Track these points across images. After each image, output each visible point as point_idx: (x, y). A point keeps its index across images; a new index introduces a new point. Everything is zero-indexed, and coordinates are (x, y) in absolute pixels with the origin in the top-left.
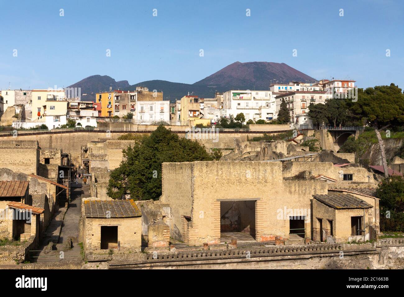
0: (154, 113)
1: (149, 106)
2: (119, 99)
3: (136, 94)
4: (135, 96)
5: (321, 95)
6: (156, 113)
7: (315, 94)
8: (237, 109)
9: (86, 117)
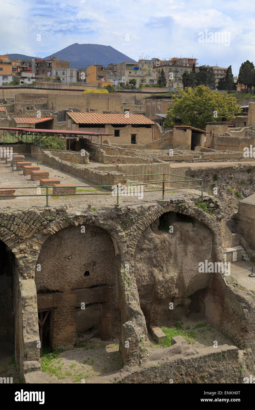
0: (65, 77)
1: (62, 72)
2: (39, 65)
3: (52, 62)
4: (51, 64)
5: (181, 68)
6: (67, 77)
7: (178, 68)
8: (129, 76)
9: (27, 77)
